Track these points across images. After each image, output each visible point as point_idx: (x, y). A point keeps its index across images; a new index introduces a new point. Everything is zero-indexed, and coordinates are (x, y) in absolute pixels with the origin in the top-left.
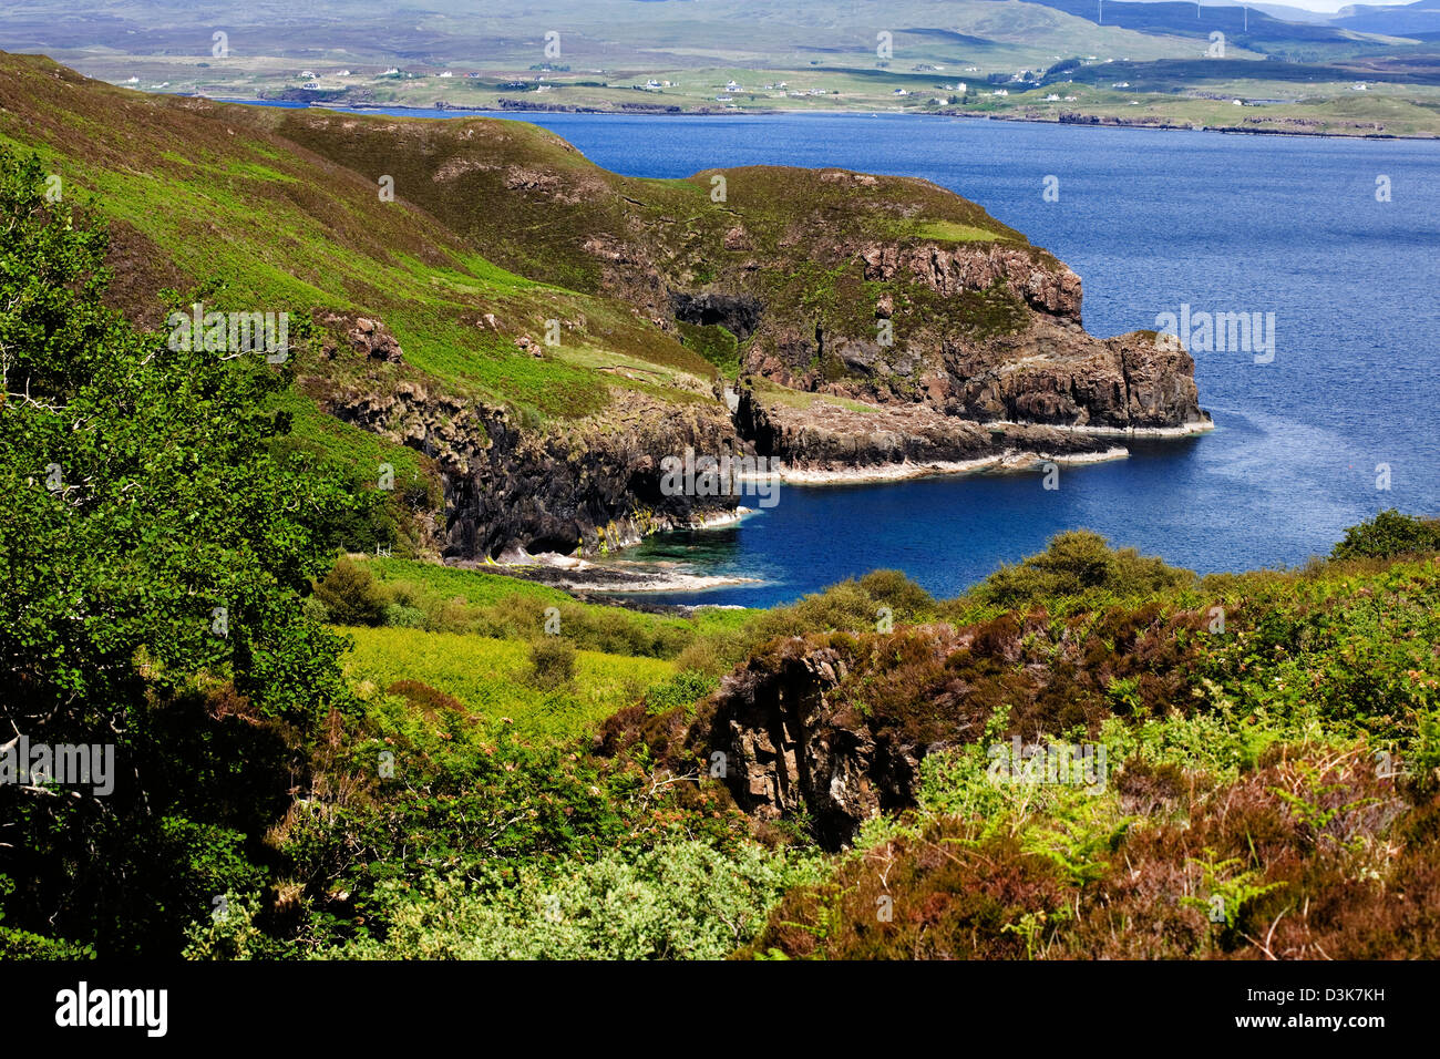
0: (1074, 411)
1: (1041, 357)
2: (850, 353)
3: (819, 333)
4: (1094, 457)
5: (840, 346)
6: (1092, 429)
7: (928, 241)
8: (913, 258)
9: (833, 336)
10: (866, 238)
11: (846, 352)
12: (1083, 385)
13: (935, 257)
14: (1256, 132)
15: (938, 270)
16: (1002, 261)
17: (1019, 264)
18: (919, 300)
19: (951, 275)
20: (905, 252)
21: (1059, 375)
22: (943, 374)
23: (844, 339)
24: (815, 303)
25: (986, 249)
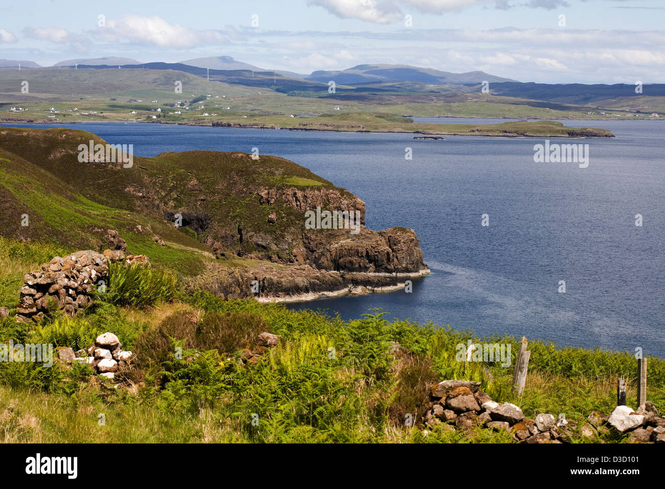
0: (368, 266)
1: (349, 240)
2: (257, 239)
3: (240, 231)
4: (392, 288)
5: (251, 236)
6: (377, 274)
7: (290, 186)
8: (284, 194)
9: (248, 232)
10: (259, 185)
11: (255, 239)
12: (371, 253)
13: (295, 194)
14: (306, 130)
15: (297, 200)
16: (327, 195)
17: (335, 196)
18: (289, 214)
19: (303, 202)
20: (280, 191)
21: (359, 249)
22: (303, 249)
23: (254, 233)
24: (237, 216)
25: (319, 189)
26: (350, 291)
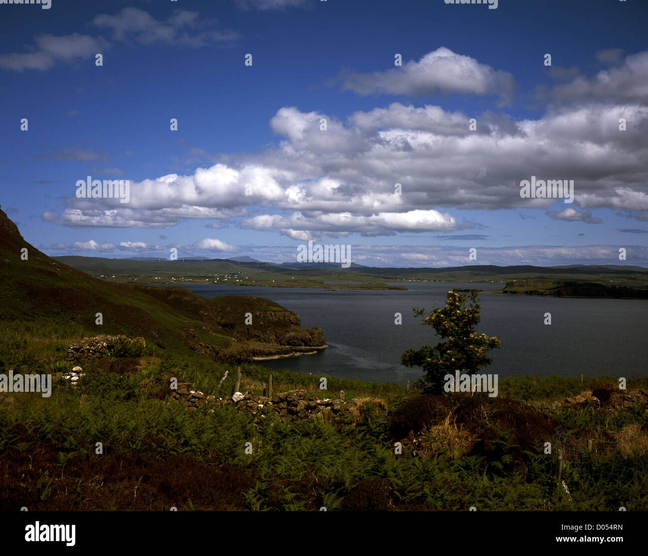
0: (301, 344)
1: (294, 333)
3: (248, 329)
4: (310, 353)
5: (253, 332)
6: (305, 347)
7: (269, 310)
8: (266, 314)
9: (251, 330)
11: (254, 333)
12: (303, 339)
13: (271, 314)
14: (279, 287)
15: (272, 316)
16: (284, 314)
17: (288, 315)
18: (268, 322)
19: (275, 317)
20: (265, 312)
21: (298, 337)
22: (274, 337)
23: (254, 330)
25: (281, 312)
26: (293, 355)
